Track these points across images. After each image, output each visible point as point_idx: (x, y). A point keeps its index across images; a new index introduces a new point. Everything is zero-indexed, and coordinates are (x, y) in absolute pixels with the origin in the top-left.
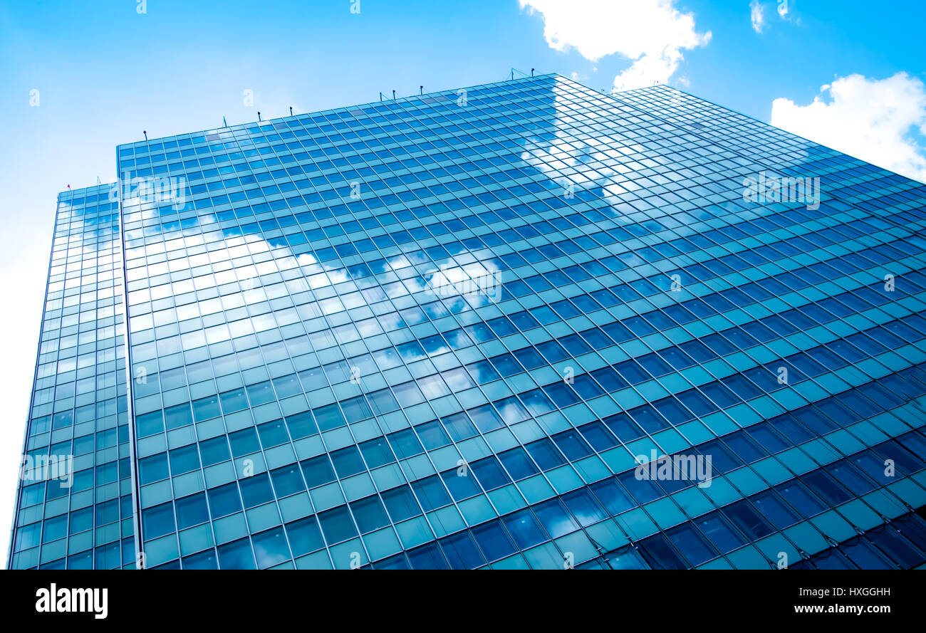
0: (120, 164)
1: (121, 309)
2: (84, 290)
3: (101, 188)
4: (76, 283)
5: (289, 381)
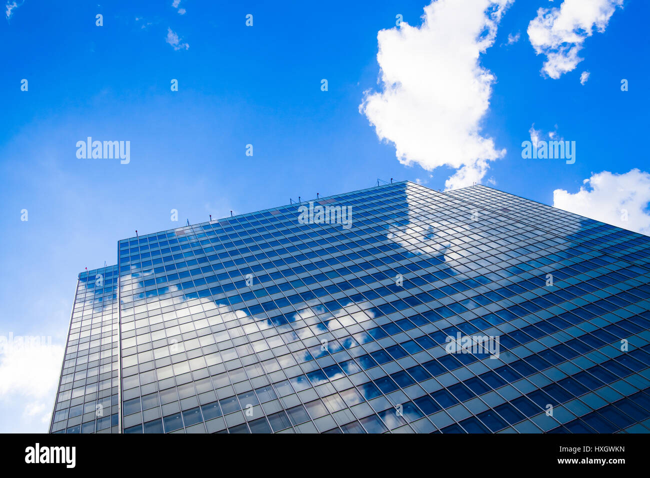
0: (120, 252)
1: (117, 352)
2: (92, 338)
3: (107, 269)
4: (87, 334)
5: (231, 401)
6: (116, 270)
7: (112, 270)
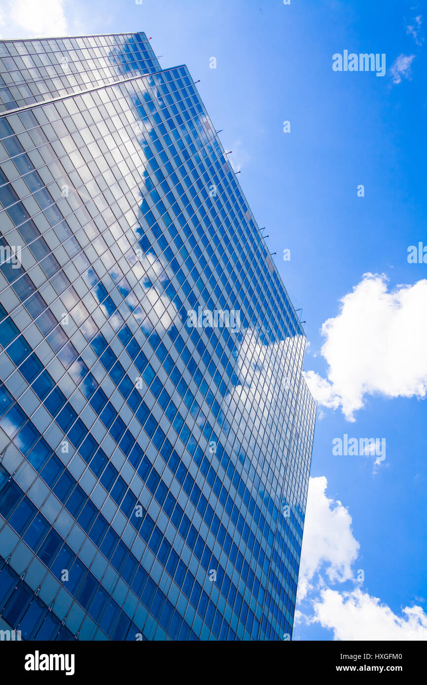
0: (174, 70)
1: (77, 91)
3: (155, 60)
4: (87, 56)
5: (48, 199)
6: (157, 70)
7: (155, 66)
